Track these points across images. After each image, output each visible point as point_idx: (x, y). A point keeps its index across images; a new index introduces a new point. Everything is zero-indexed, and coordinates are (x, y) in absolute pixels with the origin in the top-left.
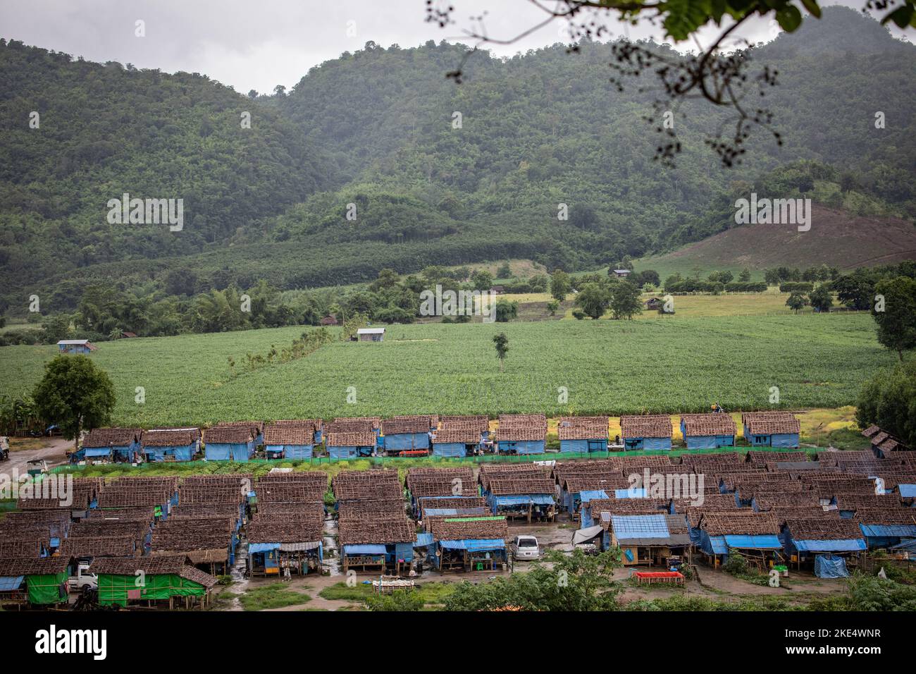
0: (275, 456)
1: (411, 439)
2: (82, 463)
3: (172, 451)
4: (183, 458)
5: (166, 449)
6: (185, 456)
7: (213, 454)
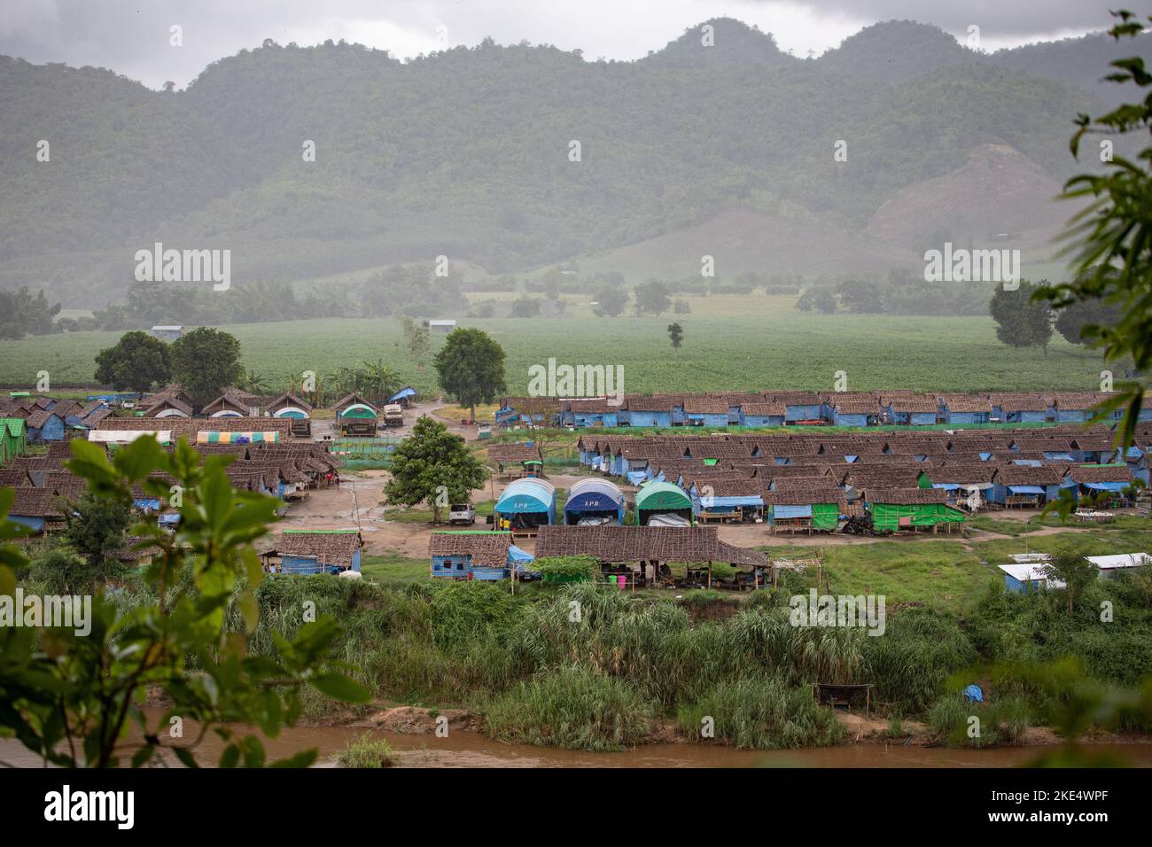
0: (697, 423)
1: (802, 410)
2: (517, 427)
3: (601, 418)
4: (611, 424)
5: (596, 416)
6: (613, 422)
7: (639, 421)
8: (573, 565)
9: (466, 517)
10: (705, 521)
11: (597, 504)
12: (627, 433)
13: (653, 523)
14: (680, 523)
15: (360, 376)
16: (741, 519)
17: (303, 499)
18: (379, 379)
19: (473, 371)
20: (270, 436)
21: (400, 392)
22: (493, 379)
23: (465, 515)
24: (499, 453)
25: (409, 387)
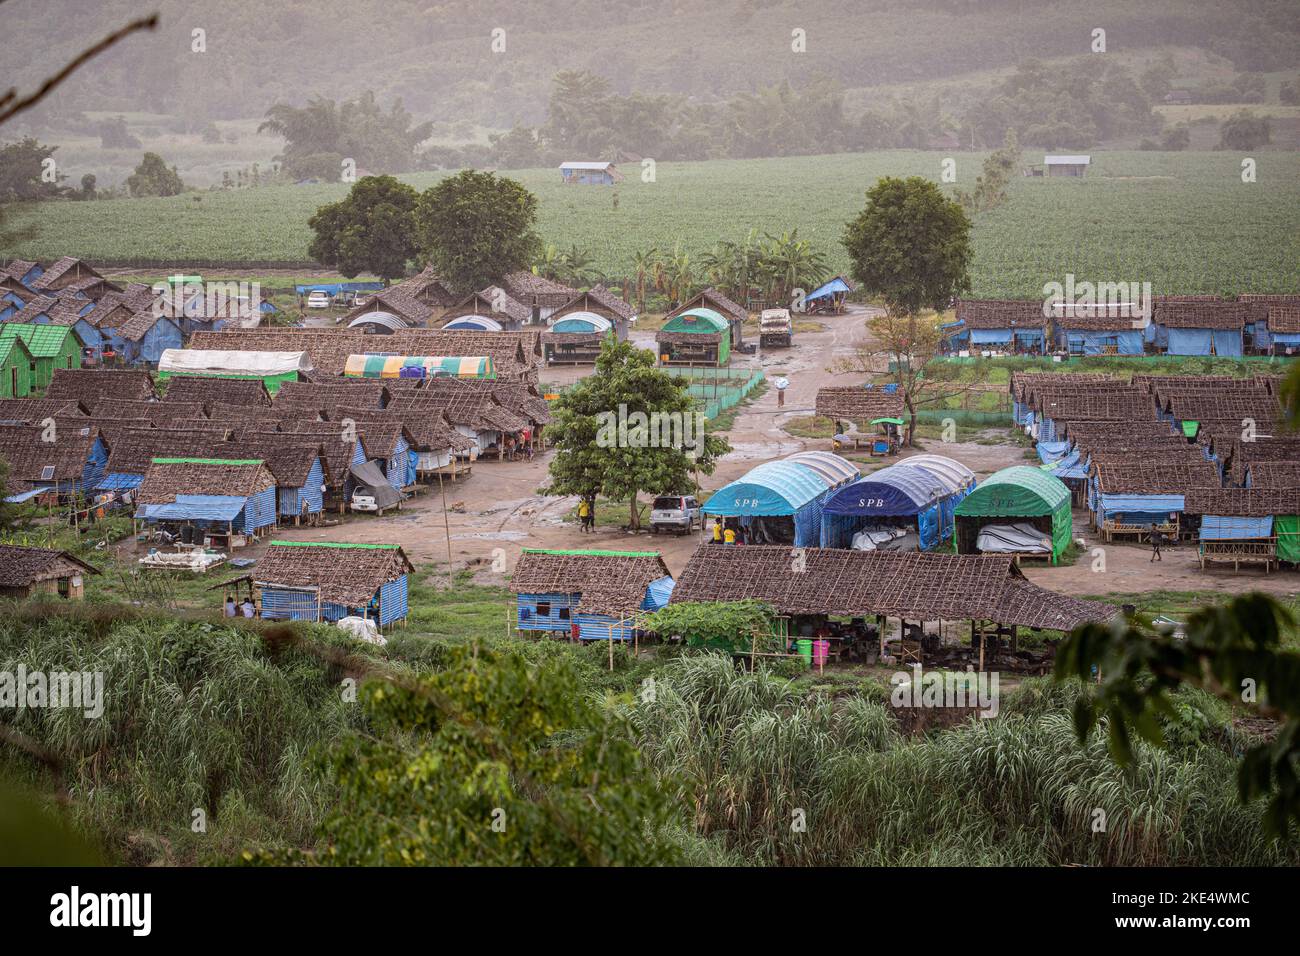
0: (1288, 350)
2: (964, 354)
3: (1114, 338)
4: (1132, 351)
5: (1106, 335)
6: (1134, 347)
7: (1182, 345)
8: (716, 620)
9: (679, 520)
10: (1109, 538)
11: (880, 503)
12: (1157, 367)
13: (988, 543)
14: (1033, 542)
15: (755, 258)
16: (1175, 537)
17: (454, 477)
18: (786, 264)
19: (906, 254)
20: (470, 366)
21: (823, 285)
22: (944, 267)
23: (678, 516)
24: (834, 403)
25: (838, 278)
